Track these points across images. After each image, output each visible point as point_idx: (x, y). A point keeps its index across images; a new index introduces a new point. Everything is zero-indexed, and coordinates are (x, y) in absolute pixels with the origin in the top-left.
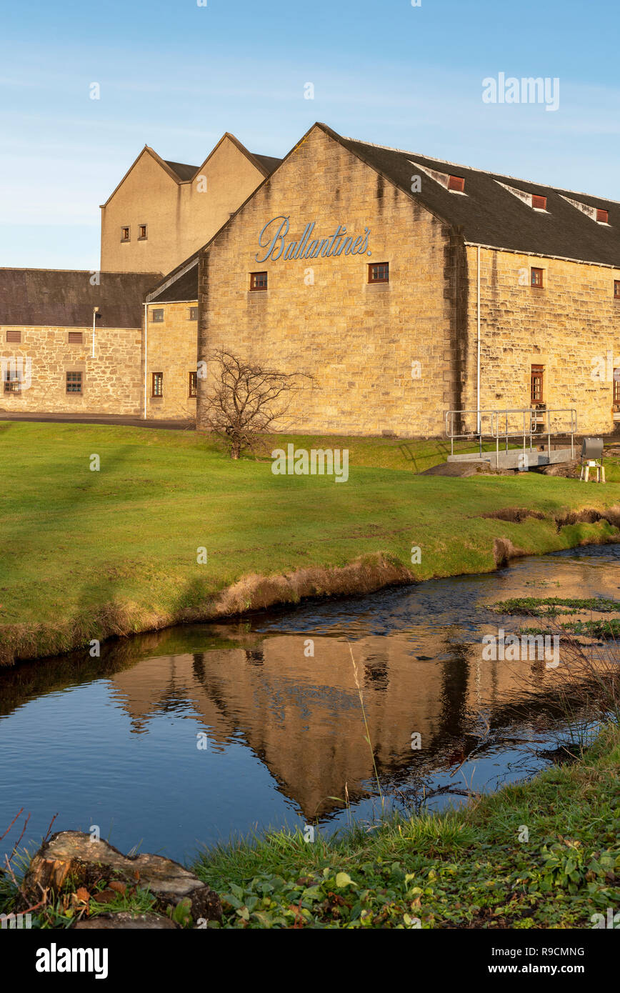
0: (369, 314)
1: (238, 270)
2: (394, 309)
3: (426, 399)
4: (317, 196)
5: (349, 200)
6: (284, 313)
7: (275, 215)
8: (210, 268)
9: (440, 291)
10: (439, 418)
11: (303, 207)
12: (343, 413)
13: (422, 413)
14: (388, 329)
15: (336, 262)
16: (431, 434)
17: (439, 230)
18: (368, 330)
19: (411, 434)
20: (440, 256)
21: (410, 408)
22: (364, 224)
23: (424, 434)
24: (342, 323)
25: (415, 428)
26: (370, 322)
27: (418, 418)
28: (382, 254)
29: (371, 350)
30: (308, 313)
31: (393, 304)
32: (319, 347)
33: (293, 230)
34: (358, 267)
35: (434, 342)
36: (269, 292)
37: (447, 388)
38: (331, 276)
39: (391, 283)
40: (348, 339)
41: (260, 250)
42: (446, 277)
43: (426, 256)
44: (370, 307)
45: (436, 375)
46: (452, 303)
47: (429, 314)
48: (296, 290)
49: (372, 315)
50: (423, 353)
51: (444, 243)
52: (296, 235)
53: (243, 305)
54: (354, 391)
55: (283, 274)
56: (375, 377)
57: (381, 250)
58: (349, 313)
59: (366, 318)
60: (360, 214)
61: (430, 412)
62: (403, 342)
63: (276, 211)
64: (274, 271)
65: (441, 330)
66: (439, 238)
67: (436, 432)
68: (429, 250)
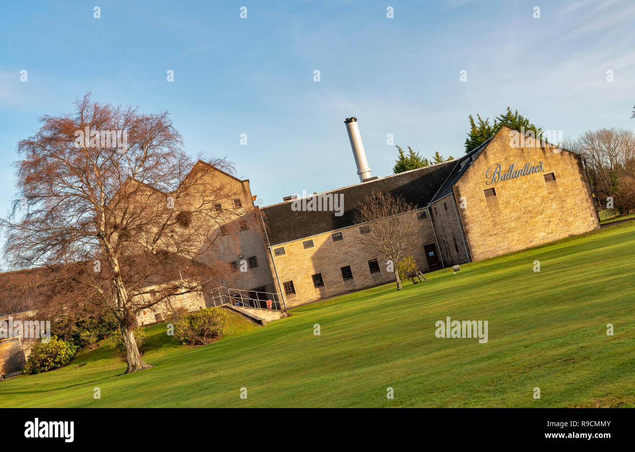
0: (550, 193)
1: (478, 190)
2: (561, 189)
3: (584, 218)
4: (512, 154)
5: (528, 152)
6: (508, 203)
7: (493, 164)
8: (461, 192)
9: (579, 178)
10: (592, 223)
11: (506, 159)
12: (548, 233)
13: (584, 223)
14: (560, 197)
15: (529, 177)
16: (589, 230)
17: (573, 157)
18: (552, 200)
19: (581, 233)
20: (576, 166)
21: (579, 223)
22: (538, 161)
23: (587, 231)
24: (538, 200)
25: (583, 230)
26: (552, 196)
27: (583, 226)
28: (550, 171)
29: (554, 206)
30: (520, 199)
31: (560, 187)
32: (530, 212)
33: (503, 168)
34: (539, 177)
35: (582, 197)
36: (497, 196)
37: (592, 212)
38: (528, 183)
39: (557, 180)
40: (543, 205)
41: (486, 180)
42: (580, 173)
43: (570, 167)
44: (551, 191)
45: (586, 209)
46: (585, 181)
47: (577, 188)
48: (512, 192)
49: (552, 193)
50: (578, 202)
51: (576, 161)
52: (505, 171)
53: (484, 204)
54: (552, 223)
55: (502, 187)
56: (560, 216)
57: (549, 169)
58: (541, 195)
59: (549, 196)
60: (535, 157)
61: (587, 222)
62: (569, 201)
63: (492, 163)
64: (498, 187)
65: (583, 192)
66: (573, 159)
67: (592, 228)
68: (570, 165)
